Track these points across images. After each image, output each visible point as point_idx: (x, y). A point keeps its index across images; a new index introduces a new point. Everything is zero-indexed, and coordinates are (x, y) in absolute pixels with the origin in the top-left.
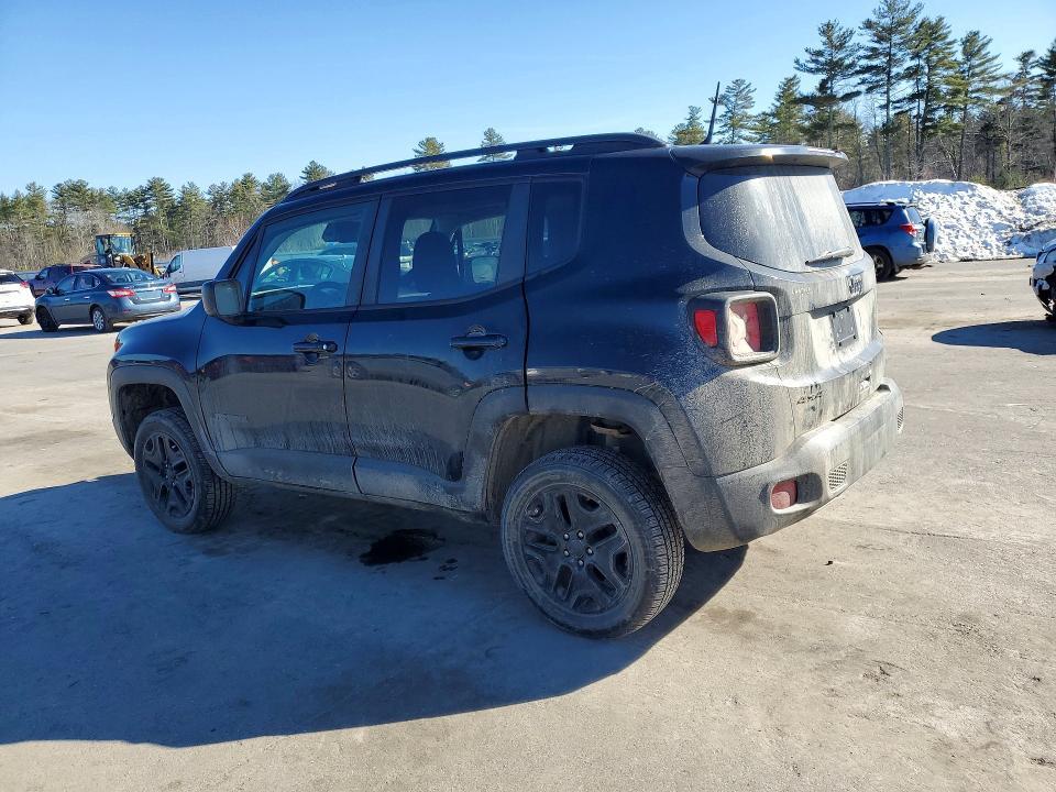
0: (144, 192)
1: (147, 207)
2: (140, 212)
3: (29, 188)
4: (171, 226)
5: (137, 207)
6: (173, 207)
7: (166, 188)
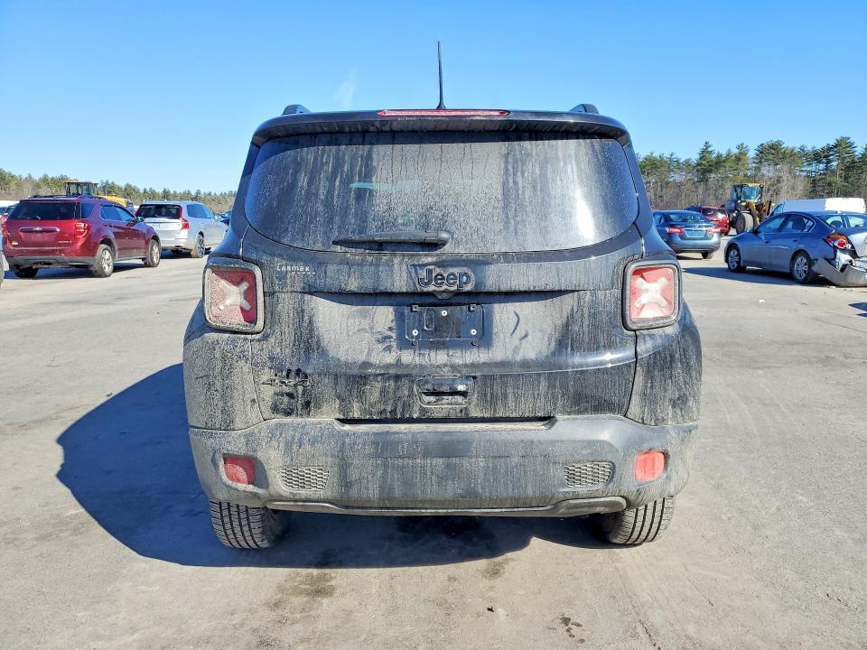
0: (830, 149)
1: (829, 162)
2: (822, 166)
3: (738, 147)
4: (846, 178)
5: (820, 162)
6: (853, 162)
7: (850, 145)
